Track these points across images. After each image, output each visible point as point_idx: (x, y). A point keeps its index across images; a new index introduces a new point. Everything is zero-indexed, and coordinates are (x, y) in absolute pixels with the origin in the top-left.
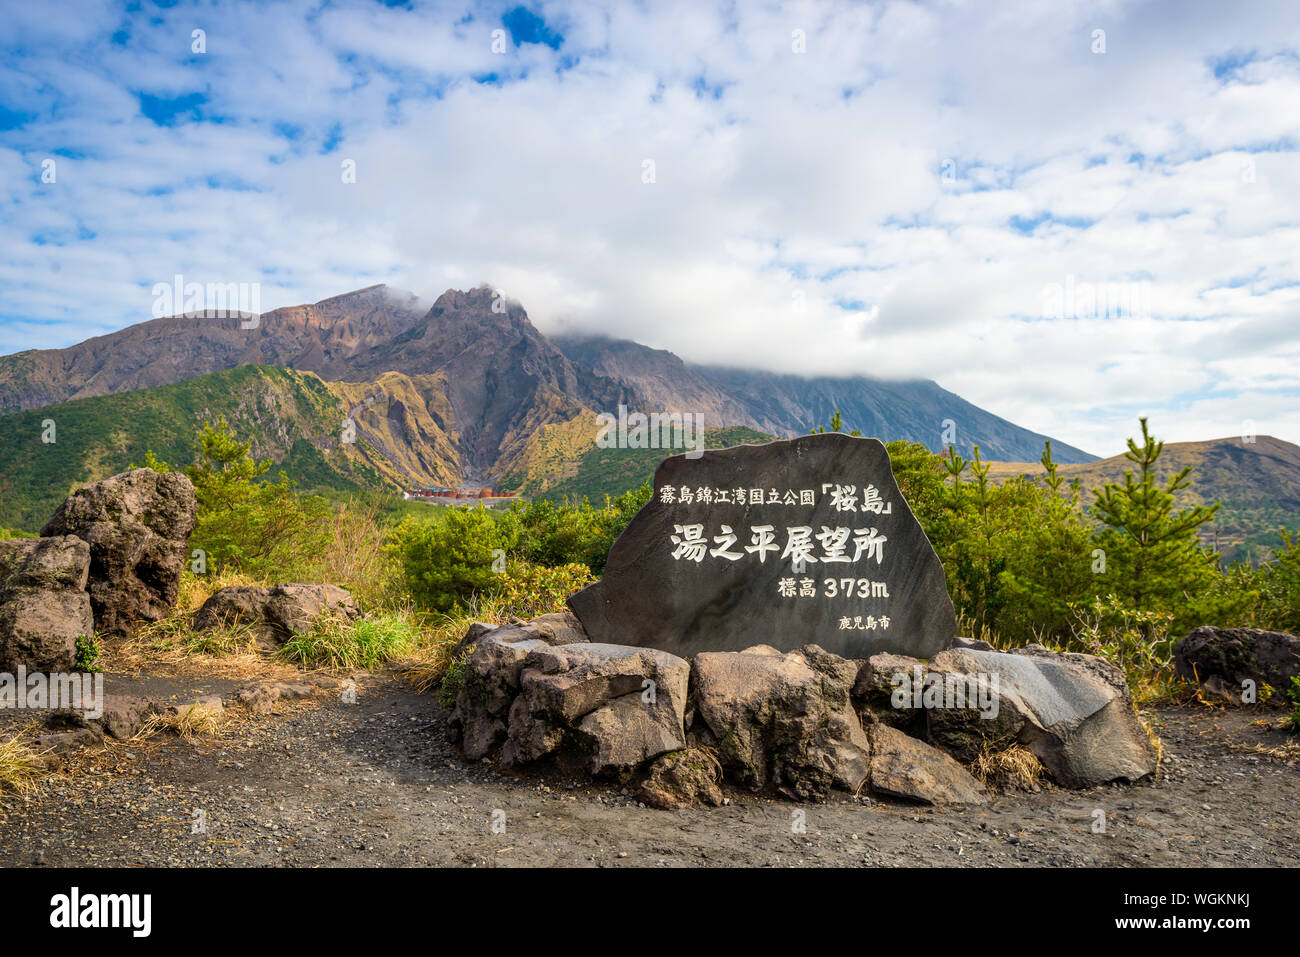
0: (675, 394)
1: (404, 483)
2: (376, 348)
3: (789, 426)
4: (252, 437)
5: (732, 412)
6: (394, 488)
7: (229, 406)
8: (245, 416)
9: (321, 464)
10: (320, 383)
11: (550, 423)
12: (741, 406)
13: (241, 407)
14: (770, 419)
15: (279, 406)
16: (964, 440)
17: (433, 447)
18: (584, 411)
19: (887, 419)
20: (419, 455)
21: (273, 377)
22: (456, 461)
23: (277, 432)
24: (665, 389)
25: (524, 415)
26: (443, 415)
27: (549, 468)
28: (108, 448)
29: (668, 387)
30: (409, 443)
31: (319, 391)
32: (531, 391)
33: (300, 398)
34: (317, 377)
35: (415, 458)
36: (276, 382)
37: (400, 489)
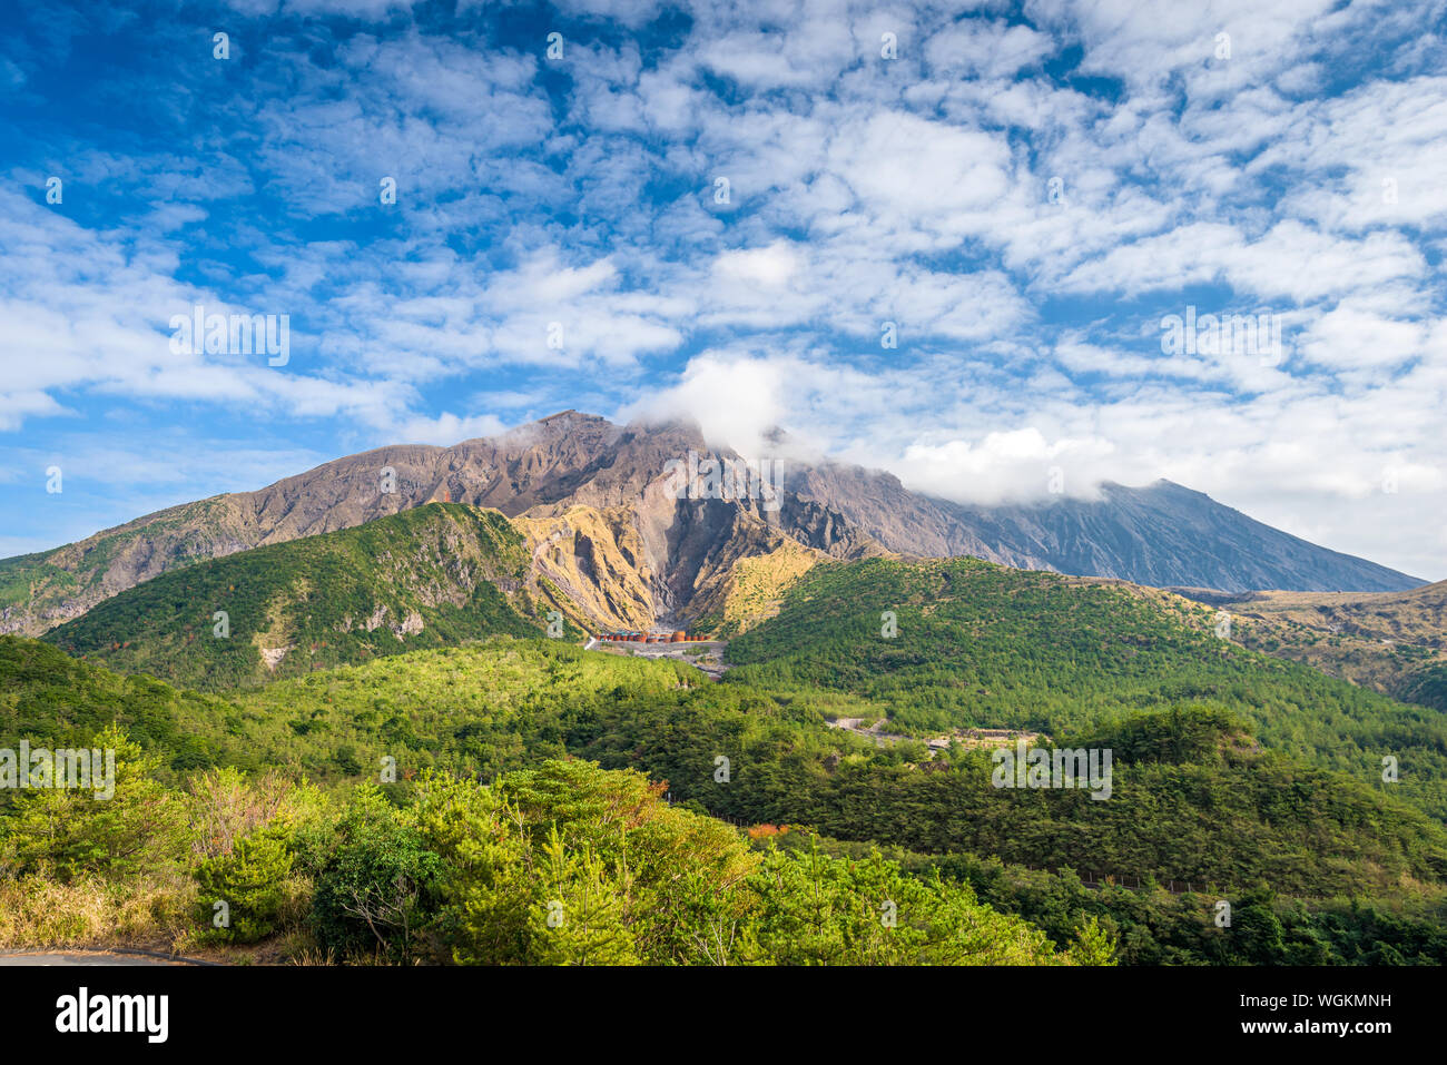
0: (892, 519)
1: (590, 627)
2: (565, 478)
3: (1028, 551)
4: (434, 580)
5: (960, 536)
6: (580, 633)
7: (410, 548)
8: (427, 558)
9: (504, 607)
10: (504, 520)
11: (748, 556)
12: (970, 530)
13: (424, 548)
14: (1005, 544)
15: (461, 546)
16: (1248, 564)
17: (622, 586)
18: (786, 542)
19: (1147, 540)
20: (607, 594)
21: (455, 515)
22: (648, 602)
23: (458, 574)
24: (881, 512)
25: (721, 547)
26: (633, 550)
27: (748, 608)
28: (290, 596)
29: (884, 510)
30: (596, 583)
31: (502, 529)
32: (727, 521)
33: (482, 536)
34: (500, 513)
35: (603, 598)
36: (458, 521)
37: (586, 634)
